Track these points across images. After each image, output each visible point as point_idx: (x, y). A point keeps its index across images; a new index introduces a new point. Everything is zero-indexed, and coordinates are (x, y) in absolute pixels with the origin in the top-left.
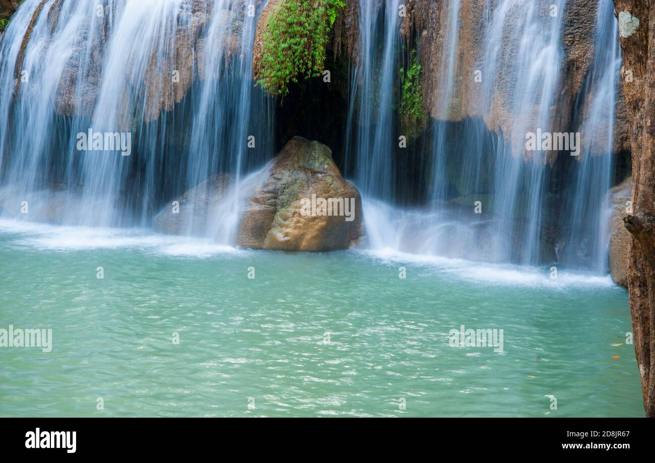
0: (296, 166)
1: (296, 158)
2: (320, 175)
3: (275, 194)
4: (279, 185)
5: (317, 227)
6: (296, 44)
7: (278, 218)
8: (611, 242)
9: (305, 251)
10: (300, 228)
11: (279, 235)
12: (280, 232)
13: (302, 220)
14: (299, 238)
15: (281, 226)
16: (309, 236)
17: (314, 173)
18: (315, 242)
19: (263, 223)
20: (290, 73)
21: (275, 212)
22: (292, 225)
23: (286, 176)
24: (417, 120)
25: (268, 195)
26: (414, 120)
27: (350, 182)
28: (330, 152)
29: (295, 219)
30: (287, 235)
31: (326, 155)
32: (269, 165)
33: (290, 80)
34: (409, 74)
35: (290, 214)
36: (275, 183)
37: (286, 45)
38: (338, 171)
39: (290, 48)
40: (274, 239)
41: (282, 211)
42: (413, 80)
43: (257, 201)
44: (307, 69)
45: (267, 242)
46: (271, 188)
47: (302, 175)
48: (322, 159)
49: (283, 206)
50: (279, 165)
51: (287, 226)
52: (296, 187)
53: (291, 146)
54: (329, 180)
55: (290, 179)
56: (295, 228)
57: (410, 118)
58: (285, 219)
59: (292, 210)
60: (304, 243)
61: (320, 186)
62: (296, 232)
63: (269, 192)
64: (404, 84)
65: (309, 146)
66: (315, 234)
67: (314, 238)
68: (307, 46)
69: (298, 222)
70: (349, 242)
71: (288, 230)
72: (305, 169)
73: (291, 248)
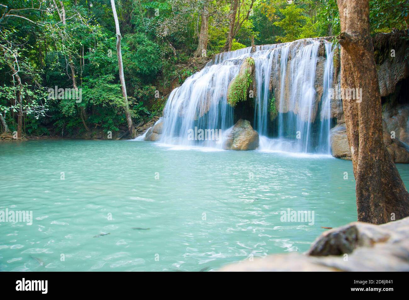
0: (240, 127)
1: (240, 125)
2: (247, 129)
3: (234, 134)
4: (235, 132)
5: (246, 143)
6: (238, 92)
7: (235, 141)
8: (332, 144)
9: (242, 150)
10: (241, 144)
11: (235, 146)
12: (235, 145)
13: (241, 141)
14: (240, 147)
15: (235, 143)
16: (243, 146)
17: (245, 128)
18: (245, 147)
19: (230, 142)
20: (237, 100)
21: (234, 139)
22: (239, 143)
23: (237, 129)
24: (275, 113)
25: (232, 135)
26: (274, 114)
27: (256, 131)
28: (250, 122)
29: (239, 141)
30: (237, 146)
31: (248, 123)
32: (233, 127)
33: (237, 102)
34: (272, 101)
35: (238, 140)
36: (234, 131)
37: (235, 92)
38: (252, 128)
39: (237, 93)
40: (234, 147)
41: (236, 139)
42: (273, 102)
43: (229, 136)
44: (242, 99)
45: (232, 148)
46: (233, 133)
47: (241, 129)
48: (247, 125)
49: (236, 138)
50: (235, 126)
51: (237, 143)
52: (239, 132)
53: (239, 121)
54: (249, 130)
55: (238, 130)
56: (239, 144)
57: (273, 113)
58: (236, 141)
59: (238, 139)
60: (242, 148)
61: (246, 132)
62: (240, 145)
63: (232, 134)
64: (271, 104)
65: (244, 121)
66: (245, 145)
67: (245, 146)
68: (242, 92)
69: (240, 142)
70: (255, 148)
71: (238, 144)
72: (242, 127)
73: (238, 149)
